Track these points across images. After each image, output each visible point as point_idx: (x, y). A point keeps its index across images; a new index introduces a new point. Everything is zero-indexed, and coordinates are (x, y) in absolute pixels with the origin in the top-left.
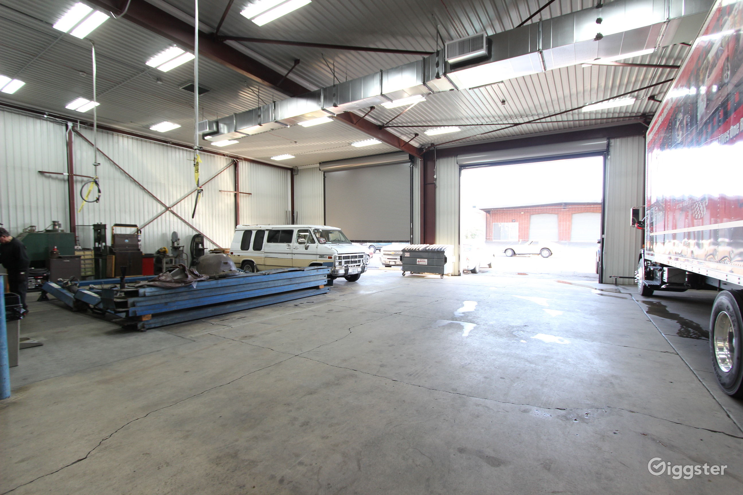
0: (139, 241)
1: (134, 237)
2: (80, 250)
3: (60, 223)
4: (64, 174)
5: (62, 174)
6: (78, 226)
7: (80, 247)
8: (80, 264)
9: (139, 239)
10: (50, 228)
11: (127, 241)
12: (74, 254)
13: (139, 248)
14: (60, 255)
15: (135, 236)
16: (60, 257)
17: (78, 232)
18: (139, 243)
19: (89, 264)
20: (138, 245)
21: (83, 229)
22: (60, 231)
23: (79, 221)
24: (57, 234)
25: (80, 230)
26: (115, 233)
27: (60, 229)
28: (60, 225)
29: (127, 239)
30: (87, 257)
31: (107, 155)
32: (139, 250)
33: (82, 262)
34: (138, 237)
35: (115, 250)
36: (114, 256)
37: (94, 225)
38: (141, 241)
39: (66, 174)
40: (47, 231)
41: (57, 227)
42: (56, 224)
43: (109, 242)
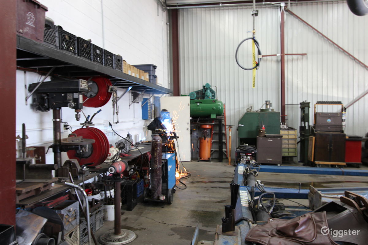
0: (342, 121)
1: (338, 117)
2: (285, 129)
3: (271, 102)
4: (278, 55)
5: (276, 55)
6: (288, 104)
7: (285, 127)
8: (281, 144)
9: (343, 118)
10: (264, 108)
11: (329, 121)
12: (279, 133)
13: (344, 129)
14: (266, 134)
15: (339, 115)
16: (265, 136)
17: (288, 111)
18: (344, 123)
19: (292, 144)
20: (341, 126)
21: (292, 108)
22: (270, 110)
23: (288, 101)
24: (269, 113)
25: (289, 109)
26: (317, 112)
27: (271, 108)
28: (271, 105)
29: (330, 118)
30: (290, 137)
31: (316, 28)
32: (343, 132)
33: (284, 141)
34: (342, 117)
35: (316, 131)
36: (314, 138)
37: (301, 104)
38: (346, 121)
39: (279, 55)
40: (262, 110)
41: (268, 107)
42: (268, 103)
43: (311, 122)
